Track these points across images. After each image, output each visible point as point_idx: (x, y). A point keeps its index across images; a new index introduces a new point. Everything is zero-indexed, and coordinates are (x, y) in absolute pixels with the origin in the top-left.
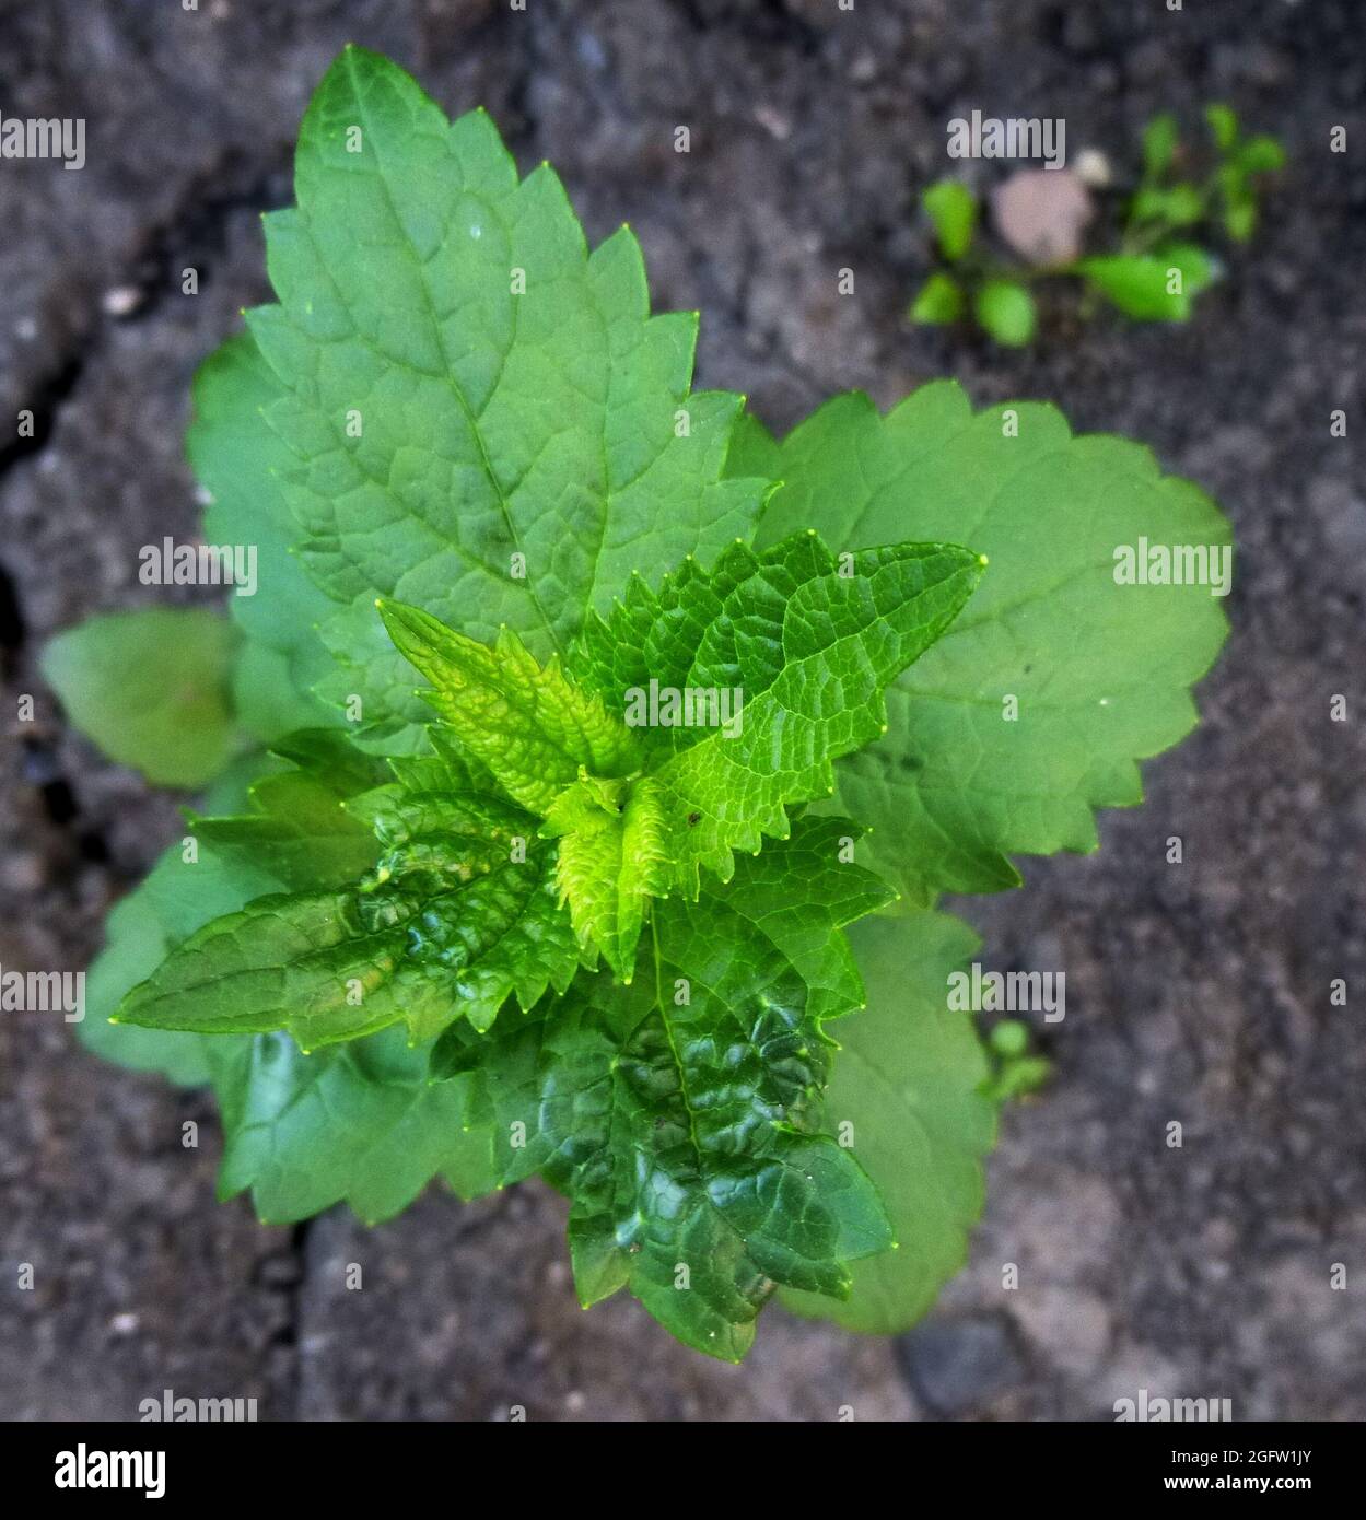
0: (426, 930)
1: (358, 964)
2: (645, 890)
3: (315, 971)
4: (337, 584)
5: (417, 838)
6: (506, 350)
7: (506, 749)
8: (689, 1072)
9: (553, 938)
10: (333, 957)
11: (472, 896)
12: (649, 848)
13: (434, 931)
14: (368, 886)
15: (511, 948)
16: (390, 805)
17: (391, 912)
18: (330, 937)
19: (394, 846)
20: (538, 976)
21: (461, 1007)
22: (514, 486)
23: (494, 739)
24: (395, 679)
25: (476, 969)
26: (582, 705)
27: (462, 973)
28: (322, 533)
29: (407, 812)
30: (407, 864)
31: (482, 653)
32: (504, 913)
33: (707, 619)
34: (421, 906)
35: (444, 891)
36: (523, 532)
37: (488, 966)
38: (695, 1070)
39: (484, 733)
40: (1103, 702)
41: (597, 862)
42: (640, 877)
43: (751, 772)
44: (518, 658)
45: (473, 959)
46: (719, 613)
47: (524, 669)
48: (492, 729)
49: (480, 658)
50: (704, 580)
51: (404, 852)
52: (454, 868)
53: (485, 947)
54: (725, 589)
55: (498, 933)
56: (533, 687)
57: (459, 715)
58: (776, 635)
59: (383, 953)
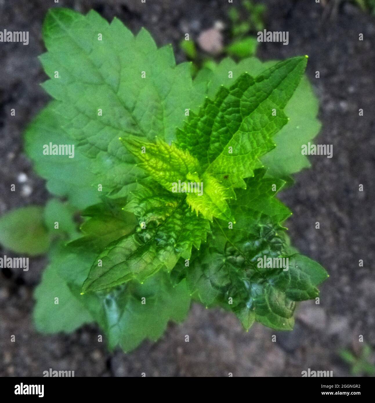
0: (161, 237)
1: (146, 253)
2: (224, 198)
3: (135, 259)
4: (90, 153)
5: (147, 212)
6: (119, 72)
7: (165, 175)
8: (246, 254)
9: (196, 227)
10: (138, 253)
11: (168, 224)
12: (219, 188)
13: (163, 236)
14: (139, 230)
15: (186, 234)
16: (136, 205)
17: (148, 236)
18: (134, 248)
19: (142, 216)
20: (197, 239)
21: (179, 255)
22: (133, 108)
23: (161, 174)
24: (116, 175)
25: (179, 243)
26: (184, 154)
27: (175, 246)
28: (82, 139)
29: (142, 205)
30: (148, 220)
31: (154, 146)
32: (179, 225)
33: (215, 115)
34: (155, 231)
35: (160, 225)
36: (140, 120)
37: (182, 241)
38: (247, 253)
39: (158, 172)
40: (298, 127)
41: (202, 200)
42: (220, 196)
43: (240, 156)
44: (163, 145)
45: (176, 240)
46: (218, 112)
47: (166, 148)
48: (160, 170)
49: (153, 148)
50: (212, 103)
51: (145, 217)
52: (160, 217)
53: (178, 237)
54: (220, 103)
55: (179, 232)
56: (169, 152)
57: (150, 168)
58: (238, 112)
59: (151, 247)
